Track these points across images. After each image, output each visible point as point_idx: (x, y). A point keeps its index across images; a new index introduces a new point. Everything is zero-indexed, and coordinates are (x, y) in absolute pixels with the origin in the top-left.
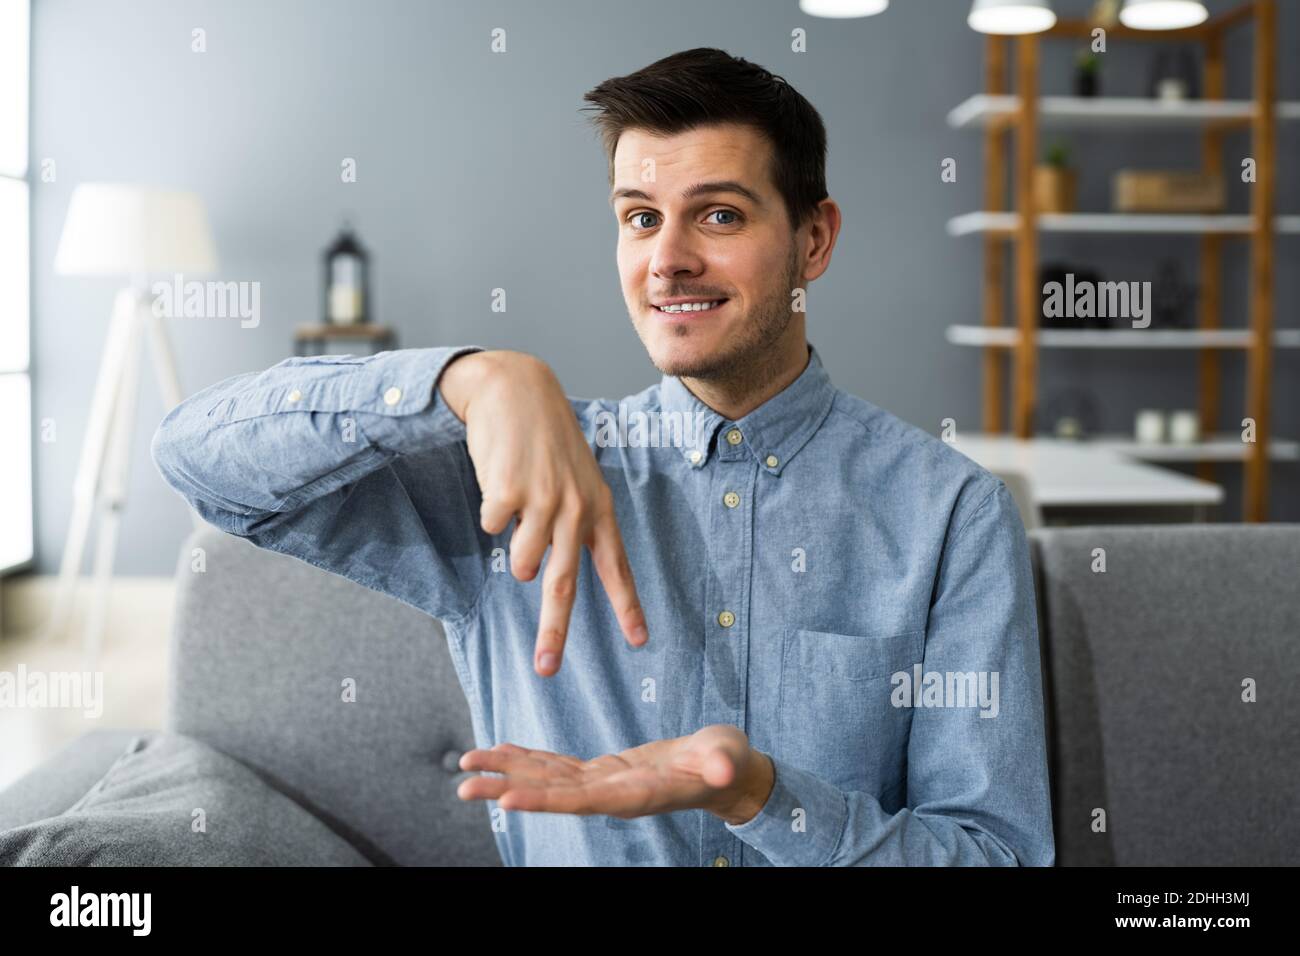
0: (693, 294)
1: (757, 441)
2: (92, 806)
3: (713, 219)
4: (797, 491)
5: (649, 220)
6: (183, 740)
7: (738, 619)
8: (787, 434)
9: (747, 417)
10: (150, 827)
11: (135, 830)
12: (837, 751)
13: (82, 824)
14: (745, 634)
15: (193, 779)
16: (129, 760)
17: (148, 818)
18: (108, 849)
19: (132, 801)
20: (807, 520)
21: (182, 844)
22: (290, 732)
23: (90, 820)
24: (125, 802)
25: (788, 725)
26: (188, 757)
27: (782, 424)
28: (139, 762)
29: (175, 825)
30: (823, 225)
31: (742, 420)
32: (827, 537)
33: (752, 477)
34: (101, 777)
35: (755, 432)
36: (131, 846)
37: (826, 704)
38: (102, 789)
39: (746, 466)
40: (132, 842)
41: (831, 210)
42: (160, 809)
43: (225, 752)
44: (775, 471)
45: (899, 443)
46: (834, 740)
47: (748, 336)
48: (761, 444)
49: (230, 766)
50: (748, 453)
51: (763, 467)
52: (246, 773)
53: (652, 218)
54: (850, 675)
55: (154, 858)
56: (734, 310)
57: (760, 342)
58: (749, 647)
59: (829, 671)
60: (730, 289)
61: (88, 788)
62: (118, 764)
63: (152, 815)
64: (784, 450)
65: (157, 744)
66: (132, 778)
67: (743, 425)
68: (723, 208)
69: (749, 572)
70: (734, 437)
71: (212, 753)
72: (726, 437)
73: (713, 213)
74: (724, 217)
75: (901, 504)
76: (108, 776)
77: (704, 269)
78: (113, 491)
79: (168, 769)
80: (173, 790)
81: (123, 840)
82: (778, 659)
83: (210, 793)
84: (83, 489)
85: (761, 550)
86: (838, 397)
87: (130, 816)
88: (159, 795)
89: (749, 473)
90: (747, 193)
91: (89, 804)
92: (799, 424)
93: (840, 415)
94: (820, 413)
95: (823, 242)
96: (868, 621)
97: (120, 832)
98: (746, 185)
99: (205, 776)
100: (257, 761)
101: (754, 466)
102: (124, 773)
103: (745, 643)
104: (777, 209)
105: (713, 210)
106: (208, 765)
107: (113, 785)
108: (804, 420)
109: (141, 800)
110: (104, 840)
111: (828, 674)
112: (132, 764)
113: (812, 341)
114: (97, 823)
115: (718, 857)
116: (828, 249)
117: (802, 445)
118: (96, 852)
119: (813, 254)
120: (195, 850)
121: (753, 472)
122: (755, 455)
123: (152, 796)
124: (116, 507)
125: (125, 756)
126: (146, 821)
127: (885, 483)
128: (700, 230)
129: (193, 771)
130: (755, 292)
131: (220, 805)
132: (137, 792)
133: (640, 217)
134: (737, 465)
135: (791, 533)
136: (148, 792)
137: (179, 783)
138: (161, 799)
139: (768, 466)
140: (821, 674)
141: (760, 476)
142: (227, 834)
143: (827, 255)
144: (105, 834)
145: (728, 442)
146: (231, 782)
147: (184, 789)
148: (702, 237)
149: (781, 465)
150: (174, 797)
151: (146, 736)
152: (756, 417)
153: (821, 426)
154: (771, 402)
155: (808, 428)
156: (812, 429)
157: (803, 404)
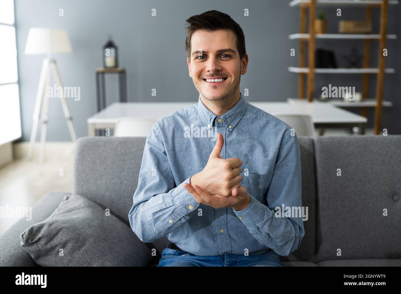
1: (226, 122)
2: (57, 215)
4: (237, 135)
6: (79, 196)
8: (234, 119)
9: (223, 115)
10: (74, 222)
11: (70, 223)
15: (83, 208)
16: (65, 202)
17: (73, 219)
18: (64, 228)
19: (67, 214)
20: (240, 143)
21: (83, 226)
22: (107, 194)
23: (58, 220)
24: (66, 214)
26: (80, 202)
27: (233, 116)
28: (67, 203)
29: (80, 221)
30: (245, 60)
31: (222, 116)
32: (246, 147)
33: (225, 131)
34: (57, 207)
35: (225, 119)
36: (70, 227)
38: (58, 211)
39: (223, 128)
42: (75, 216)
43: (90, 199)
44: (231, 130)
45: (266, 119)
48: (227, 122)
49: (92, 204)
50: (223, 125)
51: (228, 129)
52: (97, 206)
54: (253, 184)
55: (76, 230)
59: (248, 183)
61: (54, 210)
62: (61, 204)
63: (74, 218)
64: (233, 123)
65: (72, 197)
66: (67, 207)
67: (222, 118)
69: (225, 157)
70: (220, 121)
71: (87, 200)
72: (217, 121)
75: (266, 137)
76: (59, 206)
77: (222, 69)
78: (44, 118)
79: (76, 205)
80: (78, 211)
81: (67, 225)
83: (88, 212)
84: (36, 117)
85: (228, 151)
86: (247, 106)
87: (68, 219)
88: (74, 212)
89: (224, 130)
91: (56, 215)
92: (237, 116)
93: (248, 112)
94: (243, 112)
95: (245, 64)
96: (258, 169)
97: (66, 223)
99: (86, 207)
100: (98, 201)
101: (225, 128)
102: (64, 206)
106: (87, 204)
107: (61, 209)
108: (239, 115)
109: (70, 213)
110: (63, 226)
111: (247, 184)
112: (66, 203)
114: (60, 221)
115: (221, 229)
116: (246, 67)
117: (238, 122)
118: (61, 229)
119: (243, 68)
120: (86, 228)
121: (225, 130)
122: (225, 125)
123: (72, 212)
124: (46, 122)
125: (63, 201)
126: (73, 220)
127: (262, 131)
129: (83, 205)
131: (91, 215)
132: (69, 211)
134: (220, 128)
135: (236, 146)
136: (71, 212)
137: (79, 209)
138: (75, 213)
139: (229, 128)
140: (245, 184)
141: (227, 131)
142: (94, 223)
144: (63, 224)
145: (218, 122)
146: (93, 208)
147: (81, 210)
149: (233, 128)
150: (78, 213)
151: (69, 195)
152: (226, 115)
153: (243, 116)
154: (230, 111)
155: (239, 117)
156: (241, 117)
157: (238, 111)
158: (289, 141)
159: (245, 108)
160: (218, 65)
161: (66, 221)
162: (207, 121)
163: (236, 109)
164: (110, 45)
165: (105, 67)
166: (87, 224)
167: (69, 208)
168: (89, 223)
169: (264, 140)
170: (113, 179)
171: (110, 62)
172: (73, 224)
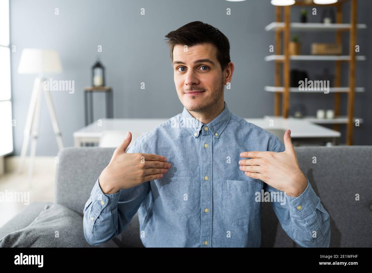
1: (212, 129)
2: (36, 224)
3: (201, 69)
4: (224, 143)
5: (183, 69)
6: (59, 206)
7: (209, 178)
8: (220, 127)
9: (210, 123)
10: (52, 230)
11: (48, 231)
12: (238, 212)
13: (34, 230)
14: (211, 182)
15: (63, 217)
16: (45, 211)
17: (51, 227)
18: (41, 237)
19: (47, 223)
20: (227, 151)
21: (61, 235)
23: (36, 228)
24: (45, 223)
25: (224, 205)
26: (61, 211)
27: (219, 124)
28: (48, 212)
30: (230, 69)
31: (209, 124)
32: (232, 155)
33: (211, 139)
34: (38, 216)
35: (212, 127)
36: (47, 236)
37: (235, 199)
38: (38, 219)
39: (209, 136)
40: (47, 234)
41: (232, 65)
42: (54, 225)
43: (70, 209)
44: (218, 137)
46: (237, 209)
47: (211, 101)
48: (214, 130)
49: (72, 213)
50: (210, 133)
51: (214, 136)
52: (77, 215)
53: (184, 69)
54: (241, 191)
56: (207, 94)
58: (213, 185)
59: (235, 190)
60: (206, 88)
61: (34, 219)
62: (42, 213)
63: (52, 227)
64: (219, 131)
65: (52, 207)
66: (46, 216)
68: (204, 66)
69: (212, 165)
70: (206, 129)
71: (67, 209)
72: (204, 129)
73: (201, 67)
74: (204, 68)
76: (40, 215)
77: (199, 82)
78: (35, 133)
79: (56, 214)
80: (58, 220)
81: (45, 234)
82: (221, 188)
83: (67, 220)
84: (27, 133)
85: (215, 159)
87: (47, 227)
88: (54, 221)
89: (210, 138)
90: (211, 62)
92: (223, 124)
93: (233, 120)
94: (228, 120)
95: (230, 74)
97: (44, 232)
98: (211, 60)
99: (66, 216)
101: (212, 136)
102: (43, 215)
103: (211, 184)
104: (218, 65)
105: (201, 66)
106: (66, 213)
107: (41, 218)
108: (224, 123)
109: (49, 222)
110: (40, 234)
111: (235, 191)
112: (46, 212)
113: (225, 101)
114: (38, 229)
116: (230, 76)
117: (224, 129)
118: (38, 237)
119: (227, 78)
120: (64, 236)
121: (211, 138)
122: (212, 133)
123: (52, 221)
124: (36, 138)
125: (44, 210)
126: (51, 229)
127: (246, 139)
128: (198, 72)
129: (63, 214)
130: (213, 89)
131: (70, 224)
132: (49, 220)
133: (181, 68)
134: (207, 136)
135: (223, 154)
136: (51, 220)
137: (59, 218)
138: (55, 222)
139: (216, 136)
140: (233, 191)
141: (214, 139)
142: (72, 232)
143: (230, 78)
144: (40, 232)
145: (204, 130)
146: (73, 217)
147: (61, 219)
148: (199, 74)
149: (219, 136)
150: (58, 222)
151: (49, 205)
152: (212, 123)
153: (228, 124)
155: (225, 125)
156: (226, 125)
157: (223, 119)
160: (196, 78)
161: (44, 230)
162: (193, 130)
163: (222, 117)
164: (98, 65)
165: (93, 86)
166: (66, 233)
167: (48, 217)
168: (67, 232)
169: (248, 148)
171: (98, 81)
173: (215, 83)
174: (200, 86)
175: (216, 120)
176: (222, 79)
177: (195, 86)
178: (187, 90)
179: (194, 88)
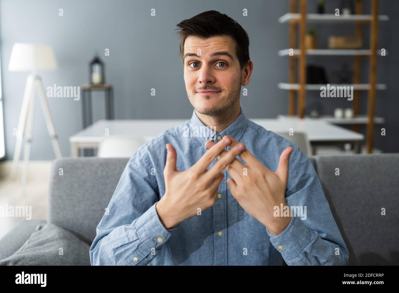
0: (211, 89)
3: (218, 65)
5: (196, 65)
6: (53, 226)
7: (223, 196)
8: (236, 135)
9: (223, 131)
10: (44, 258)
11: (40, 259)
14: (226, 200)
15: (57, 239)
16: (37, 233)
17: (44, 254)
19: (38, 247)
21: (55, 263)
22: (86, 222)
23: (26, 256)
24: (36, 248)
26: (55, 232)
27: (233, 133)
28: (40, 233)
29: (52, 256)
30: (248, 68)
31: (222, 132)
38: (29, 243)
41: (251, 64)
42: (47, 251)
43: (65, 229)
47: (227, 103)
49: (68, 234)
53: (197, 65)
56: (224, 95)
57: (230, 105)
60: (223, 88)
61: (25, 242)
62: (33, 234)
63: (45, 253)
65: (46, 227)
66: (38, 239)
67: (222, 134)
68: (222, 61)
70: (219, 138)
71: (63, 230)
72: (217, 138)
73: (218, 63)
74: (221, 64)
76: (31, 238)
77: (216, 81)
78: (28, 136)
79: (49, 236)
80: (51, 243)
81: (36, 263)
82: (237, 207)
83: (62, 244)
86: (248, 122)
87: (38, 254)
88: (47, 245)
90: (230, 56)
91: (25, 248)
92: (238, 132)
93: (249, 128)
95: (248, 74)
97: (35, 260)
98: (230, 53)
99: (60, 238)
100: (76, 231)
102: (35, 237)
103: (226, 203)
105: (218, 62)
106: (61, 235)
107: (32, 241)
108: (239, 131)
109: (41, 247)
114: (28, 257)
116: (249, 76)
119: (245, 78)
123: (44, 245)
124: (29, 141)
125: (36, 231)
126: (43, 256)
128: (214, 68)
129: (57, 237)
130: (230, 89)
132: (41, 244)
133: (193, 64)
136: (43, 244)
137: (53, 241)
138: (48, 247)
142: (68, 258)
143: (249, 78)
144: (31, 261)
146: (69, 240)
147: (55, 243)
148: (215, 71)
150: (51, 246)
151: (42, 224)
152: (226, 131)
153: (244, 132)
154: (230, 126)
155: (241, 133)
156: (242, 133)
157: (239, 126)
158: (295, 160)
159: (246, 123)
160: (212, 76)
161: (35, 258)
162: (203, 139)
163: (237, 124)
166: (60, 260)
167: (41, 240)
168: (62, 259)
169: (267, 160)
170: (93, 205)
172: (43, 260)
173: (233, 82)
174: (216, 85)
175: (230, 127)
176: (240, 78)
177: (210, 85)
178: (200, 88)
179: (209, 86)
